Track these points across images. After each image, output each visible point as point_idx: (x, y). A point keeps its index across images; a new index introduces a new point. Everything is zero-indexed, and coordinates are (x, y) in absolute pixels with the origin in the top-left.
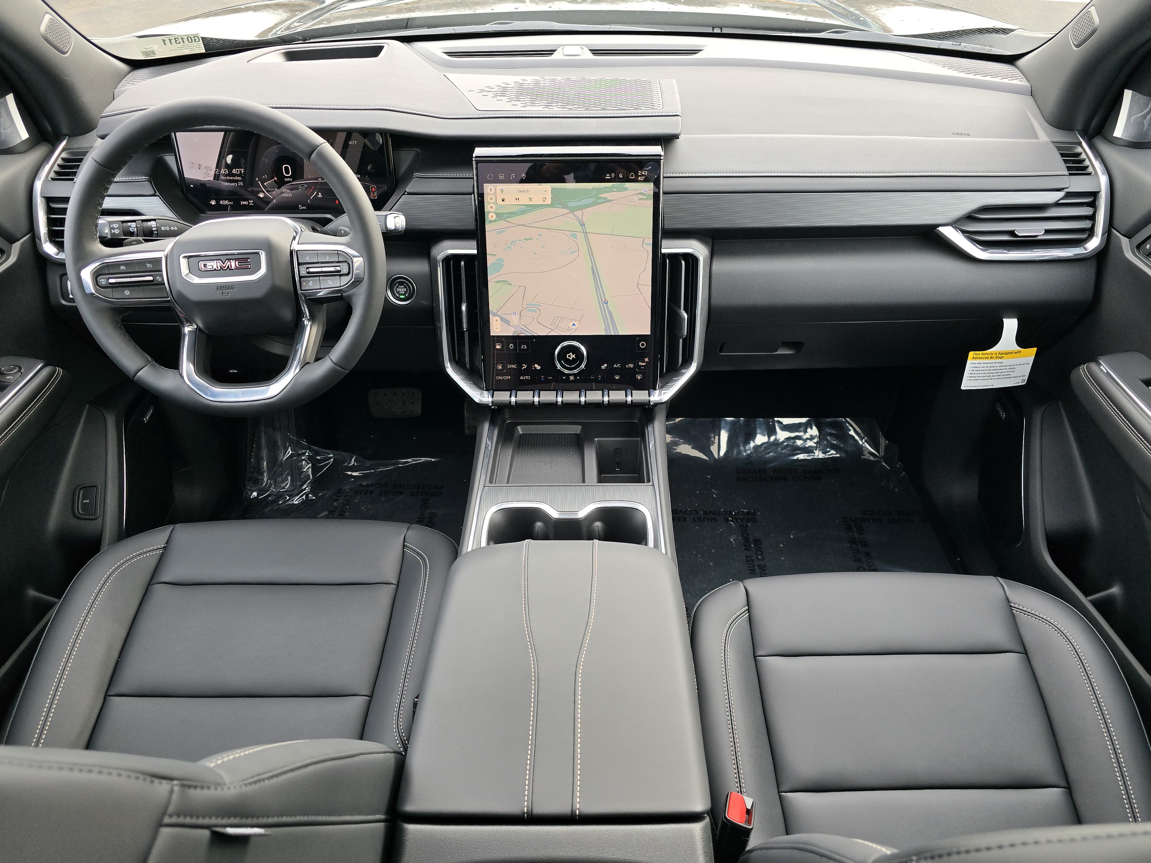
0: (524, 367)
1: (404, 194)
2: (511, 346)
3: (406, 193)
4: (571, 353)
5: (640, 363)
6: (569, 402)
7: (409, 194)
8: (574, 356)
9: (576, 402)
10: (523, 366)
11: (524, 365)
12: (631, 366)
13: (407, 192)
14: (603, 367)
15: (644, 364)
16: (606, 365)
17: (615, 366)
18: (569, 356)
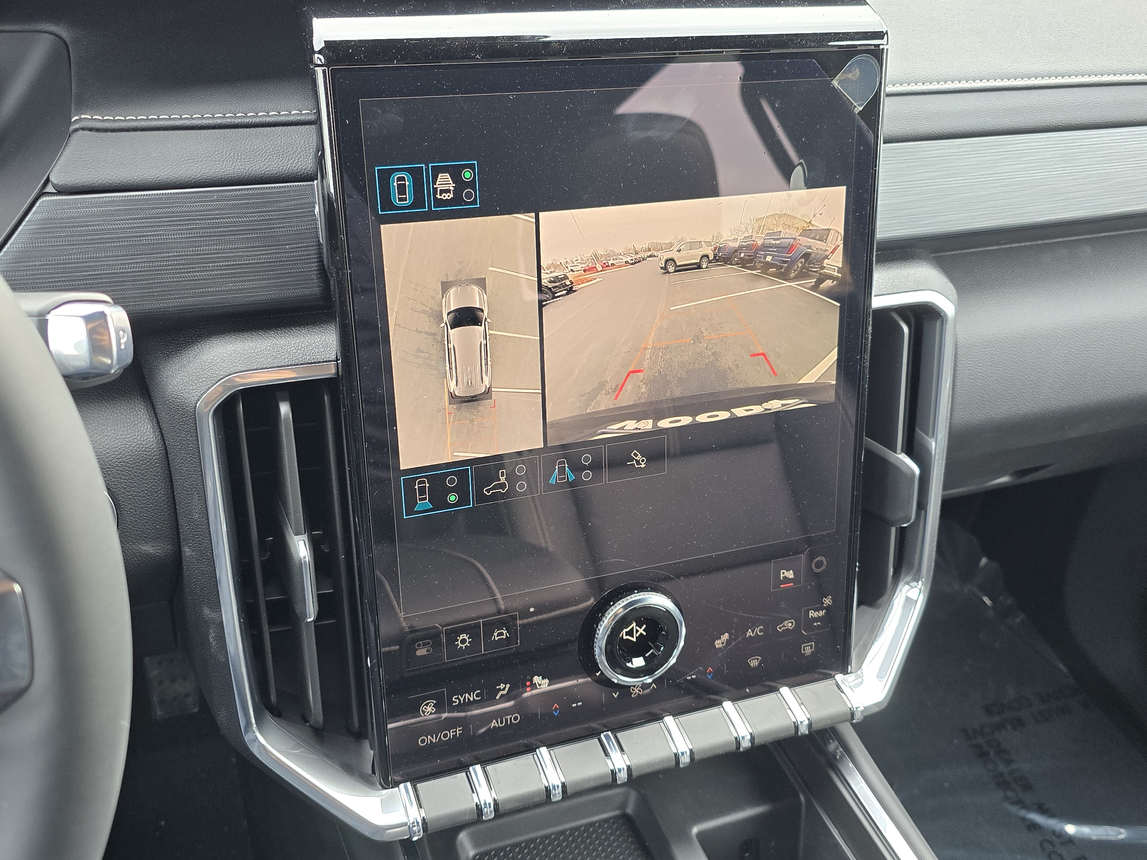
0: (501, 693)
1: (42, 194)
2: (463, 641)
3: (50, 189)
4: (634, 624)
5: (812, 614)
6: (647, 770)
7: (61, 191)
8: (641, 631)
9: (666, 765)
10: (500, 690)
11: (502, 686)
12: (789, 625)
13: (54, 186)
14: (718, 644)
15: (822, 613)
16: (726, 636)
17: (750, 633)
18: (627, 634)
